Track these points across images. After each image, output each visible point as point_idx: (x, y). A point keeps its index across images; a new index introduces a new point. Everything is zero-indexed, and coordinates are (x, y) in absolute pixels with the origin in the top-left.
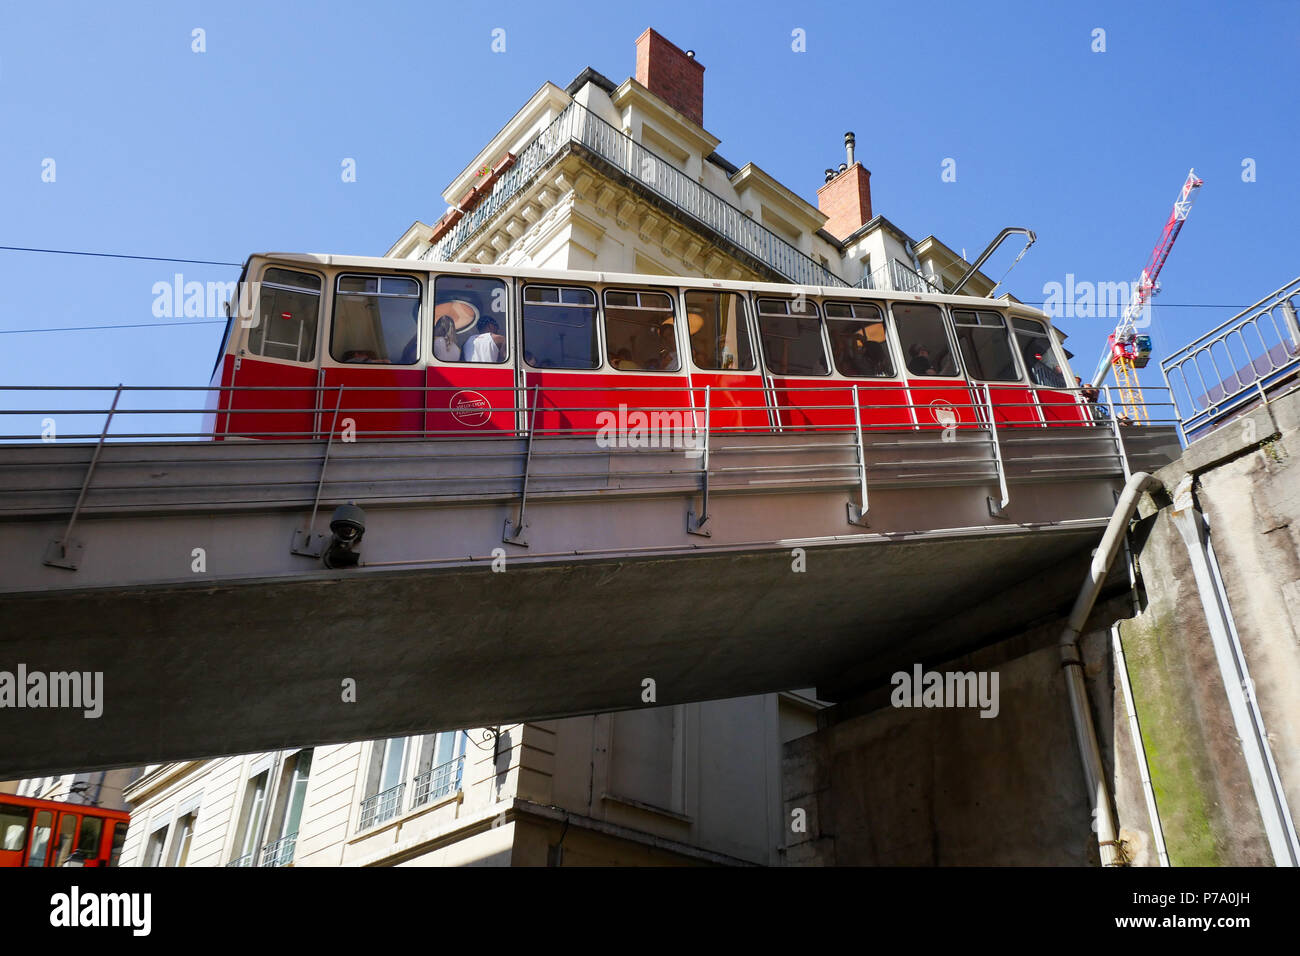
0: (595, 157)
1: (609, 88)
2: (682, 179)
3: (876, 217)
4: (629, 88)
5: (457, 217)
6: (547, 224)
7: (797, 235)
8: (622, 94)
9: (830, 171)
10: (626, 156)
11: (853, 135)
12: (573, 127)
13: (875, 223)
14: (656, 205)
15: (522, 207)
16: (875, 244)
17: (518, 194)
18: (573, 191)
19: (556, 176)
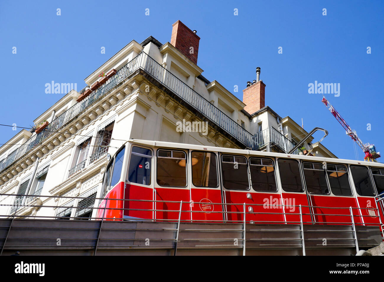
0: (149, 76)
1: (159, 45)
2: (186, 87)
3: (266, 106)
4: (167, 46)
5: (89, 92)
6: (126, 102)
7: (232, 112)
8: (164, 49)
9: (249, 82)
10: (163, 77)
11: (260, 68)
12: (141, 62)
13: (265, 109)
14: (173, 97)
15: (117, 93)
16: (264, 118)
17: (116, 87)
18: (138, 89)
19: (132, 82)
